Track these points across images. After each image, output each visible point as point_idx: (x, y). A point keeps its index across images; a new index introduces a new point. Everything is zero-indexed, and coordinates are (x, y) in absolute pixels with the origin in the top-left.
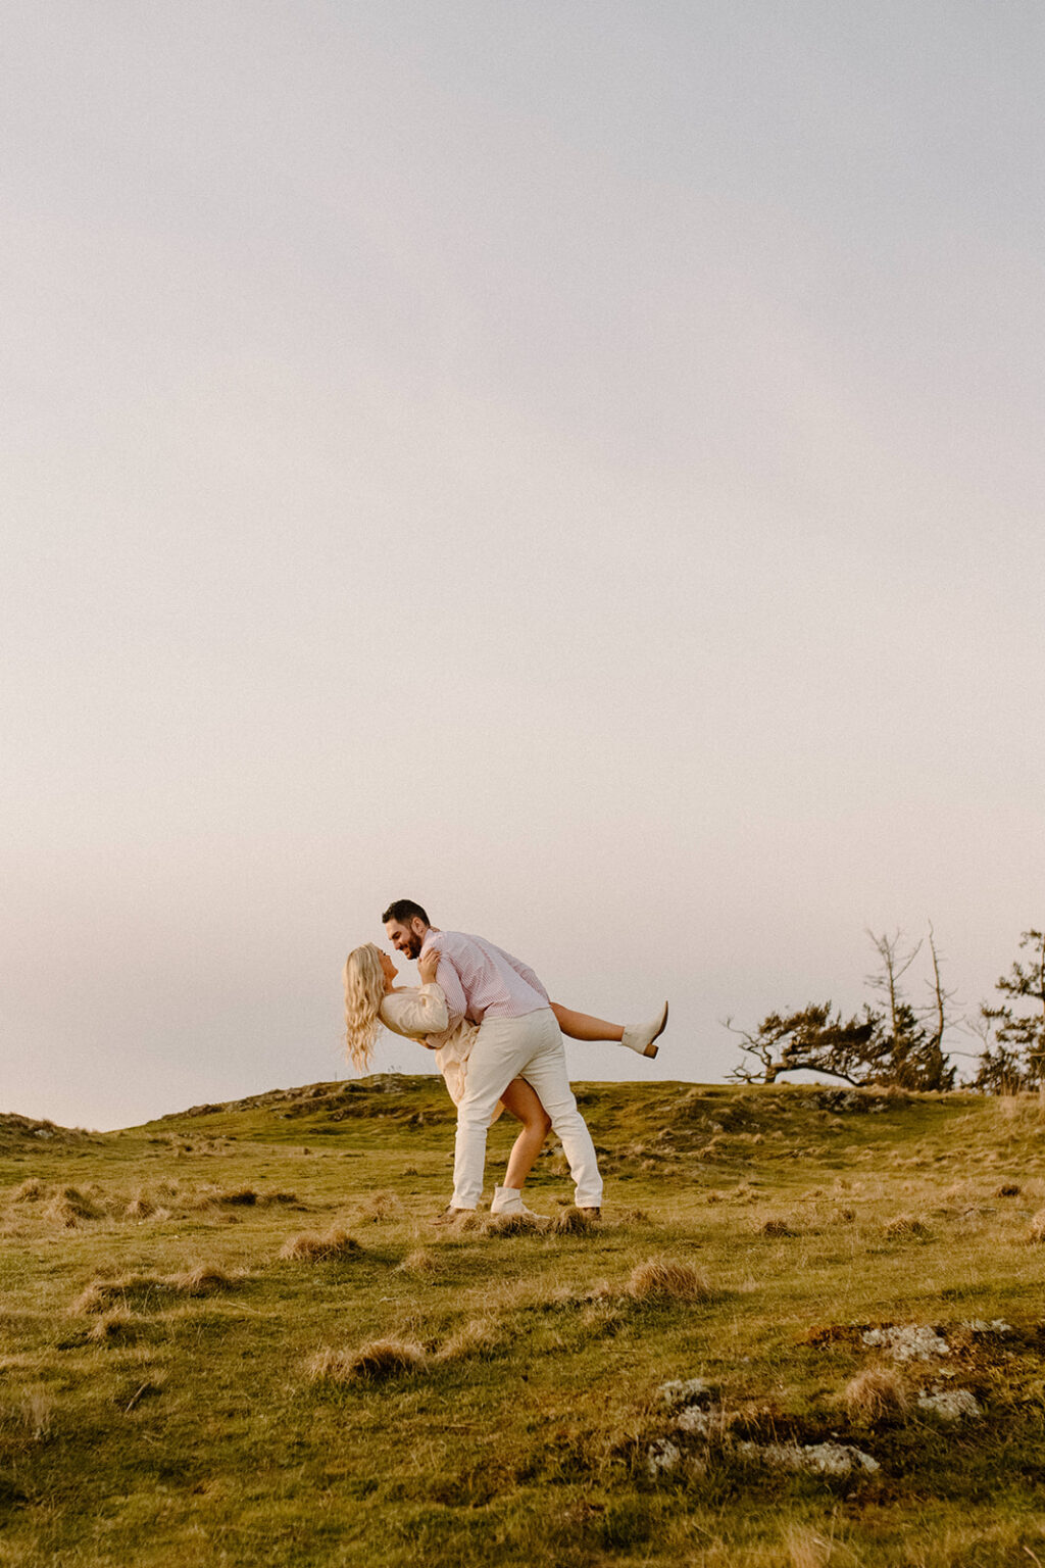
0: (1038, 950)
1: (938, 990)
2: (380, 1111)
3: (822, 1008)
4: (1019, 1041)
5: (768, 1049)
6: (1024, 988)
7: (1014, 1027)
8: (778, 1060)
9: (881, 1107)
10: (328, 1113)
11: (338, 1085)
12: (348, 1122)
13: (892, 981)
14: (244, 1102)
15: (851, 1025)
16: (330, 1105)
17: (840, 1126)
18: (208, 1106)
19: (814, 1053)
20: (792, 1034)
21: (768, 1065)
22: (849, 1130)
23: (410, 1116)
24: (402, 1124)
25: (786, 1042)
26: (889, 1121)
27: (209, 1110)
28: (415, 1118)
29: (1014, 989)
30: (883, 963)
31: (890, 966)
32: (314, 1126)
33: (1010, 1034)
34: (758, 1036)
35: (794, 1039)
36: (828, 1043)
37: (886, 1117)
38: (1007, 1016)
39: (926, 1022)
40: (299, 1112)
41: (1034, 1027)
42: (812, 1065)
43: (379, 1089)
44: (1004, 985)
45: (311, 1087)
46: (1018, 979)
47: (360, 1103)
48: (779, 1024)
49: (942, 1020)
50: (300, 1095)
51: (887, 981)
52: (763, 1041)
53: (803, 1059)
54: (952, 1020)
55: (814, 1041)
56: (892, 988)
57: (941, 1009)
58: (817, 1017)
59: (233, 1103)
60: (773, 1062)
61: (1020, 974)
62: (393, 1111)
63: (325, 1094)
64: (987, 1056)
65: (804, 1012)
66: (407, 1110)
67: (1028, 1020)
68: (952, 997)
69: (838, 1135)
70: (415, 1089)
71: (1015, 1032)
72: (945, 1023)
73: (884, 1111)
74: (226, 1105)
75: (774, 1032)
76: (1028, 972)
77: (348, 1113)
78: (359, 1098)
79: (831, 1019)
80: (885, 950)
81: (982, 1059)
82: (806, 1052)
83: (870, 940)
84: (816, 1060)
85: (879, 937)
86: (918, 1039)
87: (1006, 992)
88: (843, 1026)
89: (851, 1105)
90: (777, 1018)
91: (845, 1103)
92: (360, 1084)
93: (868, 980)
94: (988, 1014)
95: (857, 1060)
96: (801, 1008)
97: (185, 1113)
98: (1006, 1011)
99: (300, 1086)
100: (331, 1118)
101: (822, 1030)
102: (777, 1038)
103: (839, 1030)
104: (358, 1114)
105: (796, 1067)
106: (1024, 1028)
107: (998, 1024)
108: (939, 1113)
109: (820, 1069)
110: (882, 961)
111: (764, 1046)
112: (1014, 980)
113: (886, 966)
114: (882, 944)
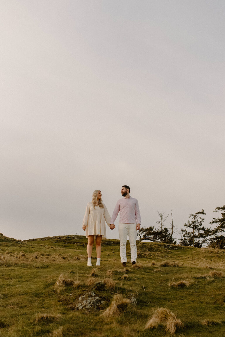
0: (193, 218)
1: (172, 225)
2: (75, 243)
3: (152, 227)
4: (187, 237)
5: (140, 235)
6: (190, 226)
7: (187, 234)
8: (142, 237)
9: (176, 248)
10: (64, 242)
11: (65, 236)
12: (69, 244)
13: (162, 222)
14: (42, 239)
15: (158, 231)
16: (64, 240)
17: (170, 252)
18: (34, 239)
19: (150, 236)
20: (145, 232)
21: (140, 238)
22: (172, 252)
23: (82, 244)
24: (81, 246)
25: (144, 234)
26: (178, 251)
27: (34, 240)
28: (84, 244)
29: (188, 226)
30: (160, 219)
31: (162, 219)
32: (62, 245)
33: (186, 235)
34: (139, 232)
35: (146, 233)
36: (152, 235)
37: (178, 250)
38: (186, 231)
39: (170, 231)
40: (57, 242)
41: (191, 234)
42: (149, 239)
43: (74, 238)
44: (186, 225)
45: (58, 236)
46: (189, 224)
47: (71, 240)
48: (143, 230)
49: (173, 231)
50: (55, 238)
51: (161, 222)
52: (140, 233)
53: (147, 237)
54: (175, 232)
55: (150, 234)
56: (162, 224)
57: (173, 229)
58: (151, 229)
59: (40, 239)
60: (141, 238)
61: (189, 223)
62: (78, 243)
63: (61, 238)
64: (182, 240)
65: (148, 228)
66: (81, 243)
67: (190, 233)
68: (175, 227)
69: (170, 253)
70: (81, 238)
71: (187, 235)
72: (173, 232)
73: (177, 249)
74: (38, 239)
75: (142, 231)
76: (191, 223)
77: (68, 243)
78: (70, 240)
79: (154, 229)
80: (161, 216)
81: (181, 240)
82: (148, 236)
83: (158, 213)
84: (150, 238)
85: (160, 213)
86: (168, 235)
87: (186, 227)
88: (156, 231)
89: (171, 247)
90: (143, 228)
91: (169, 247)
92: (70, 237)
93: (157, 222)
94: (183, 231)
95: (158, 238)
96: (148, 227)
97: (28, 240)
98: (186, 230)
99: (55, 236)
100: (65, 243)
101: (152, 232)
102: (142, 233)
103: (155, 232)
104: (70, 243)
105: (146, 239)
106: (189, 234)
107: (184, 233)
108: (187, 250)
109: (150, 240)
110: (160, 218)
111: (139, 234)
112: (188, 224)
113: (161, 219)
114: (160, 215)
